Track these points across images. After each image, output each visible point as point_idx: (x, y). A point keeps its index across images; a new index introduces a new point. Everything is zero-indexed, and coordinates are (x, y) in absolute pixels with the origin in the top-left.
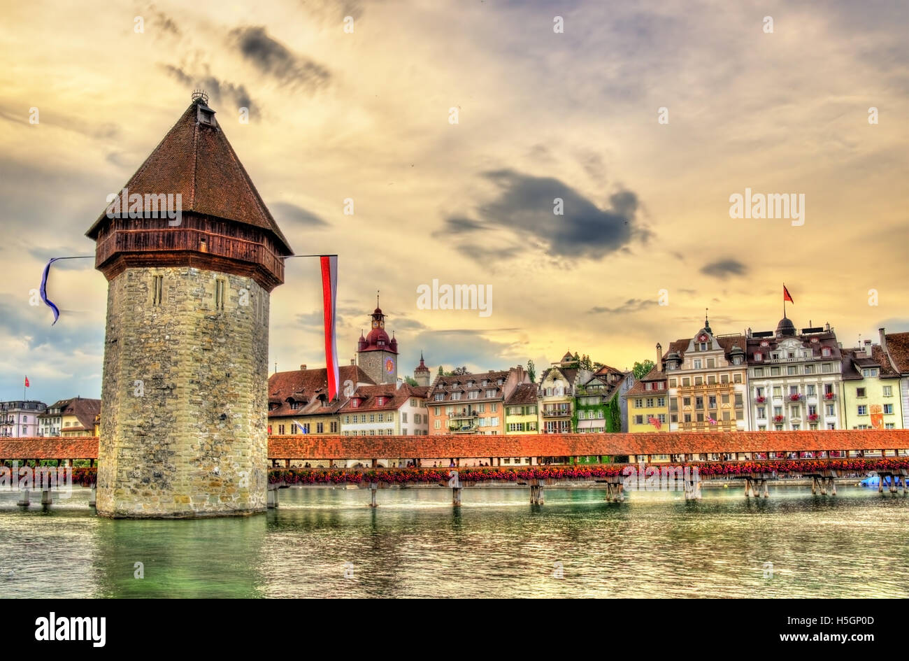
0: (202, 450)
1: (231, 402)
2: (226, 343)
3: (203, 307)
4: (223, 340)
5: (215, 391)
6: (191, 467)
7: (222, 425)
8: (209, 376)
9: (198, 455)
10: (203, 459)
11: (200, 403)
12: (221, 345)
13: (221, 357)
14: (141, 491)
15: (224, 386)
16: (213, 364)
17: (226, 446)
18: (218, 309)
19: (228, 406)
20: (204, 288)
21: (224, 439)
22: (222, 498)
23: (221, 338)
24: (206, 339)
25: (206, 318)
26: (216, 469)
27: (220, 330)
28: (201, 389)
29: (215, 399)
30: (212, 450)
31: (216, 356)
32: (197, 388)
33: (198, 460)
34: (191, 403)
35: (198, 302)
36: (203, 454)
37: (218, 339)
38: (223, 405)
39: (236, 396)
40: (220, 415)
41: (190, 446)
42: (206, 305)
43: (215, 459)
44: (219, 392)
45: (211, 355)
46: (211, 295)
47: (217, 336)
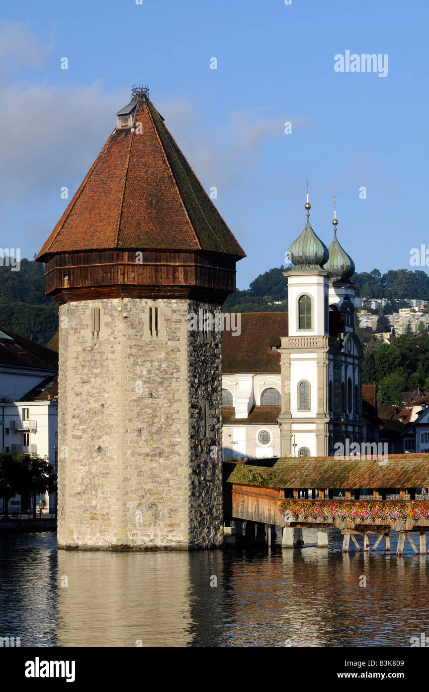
0: (82, 484)
1: (107, 434)
2: (101, 373)
3: (81, 340)
4: (98, 371)
5: (93, 424)
6: (74, 501)
7: (99, 458)
8: (88, 409)
9: (79, 489)
10: (84, 492)
11: (81, 437)
12: (97, 376)
13: (97, 388)
15: (100, 417)
16: (91, 396)
17: (102, 479)
18: (93, 339)
19: (104, 438)
20: (82, 321)
21: (101, 473)
22: (101, 532)
23: (97, 368)
24: (85, 371)
25: (84, 350)
26: (94, 503)
27: (95, 361)
28: (81, 423)
29: (93, 432)
30: (91, 483)
31: (93, 387)
32: (78, 422)
33: (79, 494)
34: (73, 438)
35: (77, 335)
36: (84, 487)
37: (94, 369)
38: (99, 437)
39: (111, 427)
40: (97, 447)
41: (73, 480)
42: (83, 337)
43: (94, 493)
44: (96, 424)
45: (89, 387)
46: (87, 325)
47: (93, 367)
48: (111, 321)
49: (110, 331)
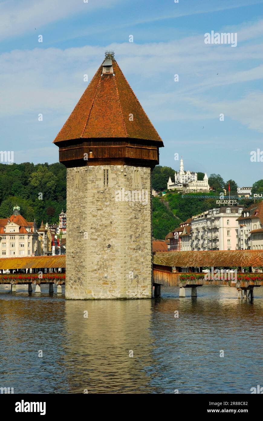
0: (98, 264)
1: (114, 237)
2: (110, 205)
3: (96, 187)
4: (108, 203)
5: (104, 232)
6: (92, 274)
7: (108, 251)
8: (101, 224)
9: (96, 268)
10: (99, 270)
11: (96, 239)
12: (107, 206)
13: (107, 213)
14: (74, 287)
15: (109, 229)
16: (103, 217)
17: (111, 262)
18: (105, 186)
19: (112, 240)
20: (97, 176)
21: (110, 258)
22: (110, 291)
24: (99, 203)
25: (98, 192)
26: (106, 275)
27: (106, 198)
28: (96, 232)
29: (105, 237)
30: (103, 264)
31: (104, 212)
33: (95, 270)
34: (91, 240)
35: (93, 184)
36: (99, 267)
37: (105, 203)
38: (109, 239)
39: (116, 234)
40: (107, 245)
41: (91, 263)
42: (98, 185)
43: (105, 269)
44: (107, 232)
45: (101, 212)
46: (100, 179)
47: (105, 201)
48: (116, 177)
49: (115, 182)
